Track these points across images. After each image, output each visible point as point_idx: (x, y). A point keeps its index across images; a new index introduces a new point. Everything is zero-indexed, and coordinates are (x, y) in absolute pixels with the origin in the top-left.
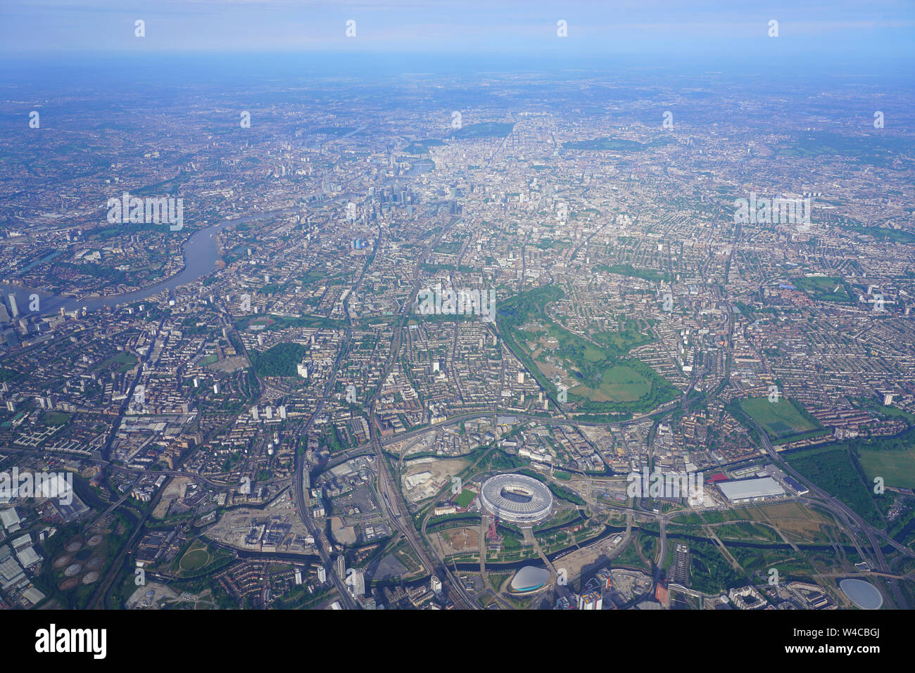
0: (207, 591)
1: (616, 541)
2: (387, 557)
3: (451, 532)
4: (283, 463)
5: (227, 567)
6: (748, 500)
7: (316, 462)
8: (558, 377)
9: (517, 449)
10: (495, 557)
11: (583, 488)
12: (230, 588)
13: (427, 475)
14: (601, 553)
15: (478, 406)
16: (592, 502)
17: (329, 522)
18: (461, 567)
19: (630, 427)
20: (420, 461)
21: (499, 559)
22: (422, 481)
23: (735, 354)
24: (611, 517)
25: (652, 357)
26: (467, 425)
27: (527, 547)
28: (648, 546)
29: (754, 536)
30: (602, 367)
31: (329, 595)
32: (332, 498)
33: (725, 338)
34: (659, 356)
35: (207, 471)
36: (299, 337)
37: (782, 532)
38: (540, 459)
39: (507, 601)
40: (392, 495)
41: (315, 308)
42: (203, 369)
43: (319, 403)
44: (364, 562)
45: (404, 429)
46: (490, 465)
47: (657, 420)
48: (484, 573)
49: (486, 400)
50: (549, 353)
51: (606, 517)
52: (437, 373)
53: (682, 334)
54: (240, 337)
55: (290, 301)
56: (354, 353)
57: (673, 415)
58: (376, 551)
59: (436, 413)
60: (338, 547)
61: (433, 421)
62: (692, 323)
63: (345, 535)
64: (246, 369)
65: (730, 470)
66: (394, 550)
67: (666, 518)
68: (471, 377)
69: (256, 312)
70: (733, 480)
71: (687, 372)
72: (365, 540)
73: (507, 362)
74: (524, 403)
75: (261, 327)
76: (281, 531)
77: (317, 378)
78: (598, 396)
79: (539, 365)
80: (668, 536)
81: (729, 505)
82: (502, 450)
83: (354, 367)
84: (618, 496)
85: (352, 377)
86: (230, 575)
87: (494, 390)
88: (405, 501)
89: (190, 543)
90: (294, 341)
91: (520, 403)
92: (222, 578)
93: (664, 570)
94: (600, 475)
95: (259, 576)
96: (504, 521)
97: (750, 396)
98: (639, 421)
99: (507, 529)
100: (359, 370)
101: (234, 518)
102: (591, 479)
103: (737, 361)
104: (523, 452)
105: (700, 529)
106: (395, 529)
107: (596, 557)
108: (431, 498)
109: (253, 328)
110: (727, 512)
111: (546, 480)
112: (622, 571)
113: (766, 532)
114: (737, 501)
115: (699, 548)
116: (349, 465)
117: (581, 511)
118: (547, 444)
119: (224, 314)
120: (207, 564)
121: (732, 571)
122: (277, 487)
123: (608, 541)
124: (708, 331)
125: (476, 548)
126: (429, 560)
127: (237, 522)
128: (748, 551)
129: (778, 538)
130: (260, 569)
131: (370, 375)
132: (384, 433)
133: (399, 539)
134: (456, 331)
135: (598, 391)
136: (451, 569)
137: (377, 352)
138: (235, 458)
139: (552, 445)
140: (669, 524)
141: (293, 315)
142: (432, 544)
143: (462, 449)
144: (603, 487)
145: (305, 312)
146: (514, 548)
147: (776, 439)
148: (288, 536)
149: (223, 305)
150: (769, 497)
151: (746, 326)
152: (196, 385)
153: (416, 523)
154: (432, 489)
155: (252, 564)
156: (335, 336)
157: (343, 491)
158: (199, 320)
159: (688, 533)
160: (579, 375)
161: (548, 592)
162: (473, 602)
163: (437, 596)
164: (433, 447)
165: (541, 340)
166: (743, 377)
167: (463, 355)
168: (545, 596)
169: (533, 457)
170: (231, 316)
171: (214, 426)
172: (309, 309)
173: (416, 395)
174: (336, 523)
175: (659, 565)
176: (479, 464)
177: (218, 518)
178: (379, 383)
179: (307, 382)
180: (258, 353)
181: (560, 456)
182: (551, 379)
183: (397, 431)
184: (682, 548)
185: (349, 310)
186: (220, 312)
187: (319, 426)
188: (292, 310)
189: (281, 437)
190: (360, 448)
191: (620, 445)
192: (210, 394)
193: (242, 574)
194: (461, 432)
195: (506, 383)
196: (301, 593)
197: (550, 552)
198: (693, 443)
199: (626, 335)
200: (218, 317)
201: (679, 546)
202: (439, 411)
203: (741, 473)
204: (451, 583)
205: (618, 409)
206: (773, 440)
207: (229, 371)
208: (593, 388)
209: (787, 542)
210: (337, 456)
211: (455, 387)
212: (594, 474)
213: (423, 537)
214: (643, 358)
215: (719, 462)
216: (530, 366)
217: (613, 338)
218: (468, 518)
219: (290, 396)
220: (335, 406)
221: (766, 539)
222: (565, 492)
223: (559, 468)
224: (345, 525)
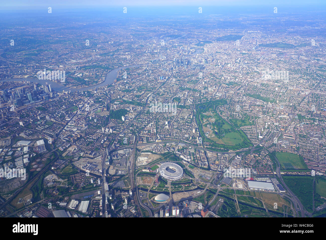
0: (66, 180)
1: (198, 193)
2: (121, 181)
3: (144, 177)
4: (104, 146)
5: (75, 174)
6: (257, 189)
7: (114, 148)
8: (208, 133)
9: (180, 155)
10: (155, 188)
11: (197, 172)
12: (73, 180)
13: (146, 158)
14: (191, 195)
15: (175, 138)
16: (197, 178)
17: (109, 167)
18: (142, 189)
19: (225, 154)
20: (146, 153)
21: (155, 189)
22: (143, 160)
23: (285, 134)
24: (201, 184)
25: (249, 131)
26: (167, 144)
27: (166, 187)
28: (209, 197)
29: (252, 203)
30: (227, 131)
31: (99, 188)
32: (114, 160)
33: (285, 128)
34: (252, 131)
35: (82, 145)
36: (128, 107)
37: (265, 204)
38: (186, 160)
39: (151, 203)
40: (132, 162)
41: (137, 98)
42: (95, 114)
43: (124, 129)
44: (113, 181)
45: (146, 142)
46: (168, 159)
47: (238, 154)
48: (148, 193)
49: (178, 137)
50: (210, 124)
51: (199, 183)
52: (166, 125)
53: (266, 124)
54: (110, 105)
55: (131, 95)
56: (143, 115)
57: (245, 153)
58: (119, 178)
59: (159, 138)
60: (108, 175)
61: (157, 141)
62: (274, 120)
63: (112, 172)
64: (107, 116)
65: (257, 177)
66: (125, 179)
67: (221, 189)
68: (177, 128)
69: (119, 98)
70: (256, 181)
71: (260, 138)
72: (117, 174)
73: (193, 125)
74: (191, 140)
75: (118, 103)
76: (94, 167)
77: (127, 122)
78: (220, 142)
79: (204, 127)
80: (218, 195)
81: (249, 189)
82: (175, 155)
83: (140, 120)
84: (207, 178)
85: (138, 123)
86: (75, 176)
87: (183, 134)
88: (135, 165)
89: (68, 165)
90: (126, 109)
91: (190, 140)
92: (72, 177)
93: (210, 206)
94: (205, 169)
95: (82, 178)
96: (164, 178)
97: (282, 151)
98: (231, 153)
99: (163, 180)
100: (141, 121)
101: (83, 160)
102: (201, 170)
103: (284, 137)
104: (182, 157)
105: (232, 195)
106: (128, 173)
107: (188, 196)
108: (144, 165)
109: (116, 103)
110: (246, 192)
111: (185, 167)
112: (195, 203)
113: (258, 203)
114: (252, 189)
115: (228, 202)
116: (124, 150)
117: (192, 180)
118: (192, 155)
119: (109, 97)
120: (70, 172)
121: (236, 213)
122: (100, 153)
123: (196, 192)
124: (278, 124)
125: (150, 184)
126: (133, 185)
127: (83, 162)
128: (246, 207)
129: (262, 205)
130: (83, 176)
131: (144, 123)
132: (139, 142)
133: (128, 176)
134: (180, 112)
135: (220, 140)
136: (139, 189)
137: (150, 116)
138: (91, 142)
139: (193, 155)
140: (221, 191)
141: (130, 100)
142: (136, 180)
143: (162, 152)
144: (204, 174)
145: (134, 100)
146: (162, 187)
147: (284, 169)
148: (96, 169)
149: (110, 94)
150: (267, 190)
151: (297, 124)
152: (91, 119)
153: (135, 172)
154: (145, 163)
155: (82, 174)
156: (139, 109)
157: (118, 158)
158: (101, 98)
159: (226, 196)
160: (216, 133)
161: (166, 203)
162: (140, 201)
163: (130, 196)
164: (153, 149)
165: (209, 119)
166: (283, 143)
167: (179, 120)
168: (164, 204)
169: (184, 159)
170: (111, 98)
171: (90, 132)
172: (136, 99)
173: (155, 131)
174: (112, 167)
175: (209, 204)
176: (165, 158)
177: (79, 159)
178: (145, 126)
179: (124, 122)
180: (113, 111)
181: (194, 160)
182: (205, 133)
183: (144, 142)
184: (221, 200)
185: (148, 100)
186: (108, 96)
187: (120, 137)
188: (130, 98)
189: (107, 138)
190: (130, 146)
191: (218, 160)
192: (93, 122)
193: (78, 177)
194: (164, 146)
195: (188, 132)
196: (91, 186)
197: (174, 191)
198: (248, 165)
199: (243, 121)
200: (107, 98)
201: (221, 199)
202: (160, 138)
203: (260, 179)
204: (136, 193)
205: (224, 147)
206: (282, 170)
207: (102, 116)
208: (219, 138)
209: (265, 208)
210: (122, 147)
211: (170, 131)
212: (203, 168)
213: (135, 177)
214: (245, 131)
215: (254, 173)
216: (200, 127)
217: (238, 121)
218: (152, 174)
219: (116, 126)
220: (128, 131)
221: (257, 205)
222: (189, 173)
223: (192, 164)
224: (114, 169)
